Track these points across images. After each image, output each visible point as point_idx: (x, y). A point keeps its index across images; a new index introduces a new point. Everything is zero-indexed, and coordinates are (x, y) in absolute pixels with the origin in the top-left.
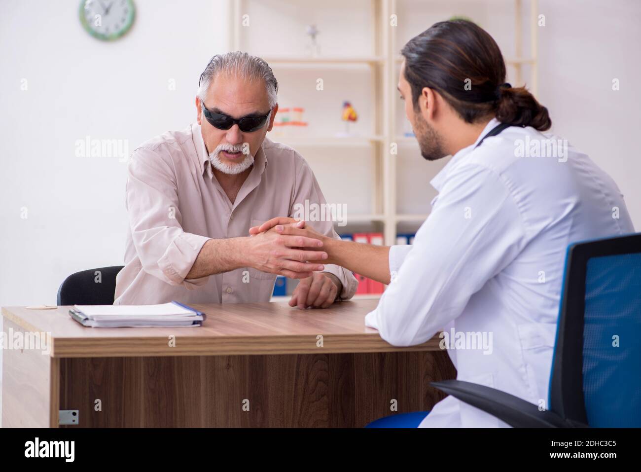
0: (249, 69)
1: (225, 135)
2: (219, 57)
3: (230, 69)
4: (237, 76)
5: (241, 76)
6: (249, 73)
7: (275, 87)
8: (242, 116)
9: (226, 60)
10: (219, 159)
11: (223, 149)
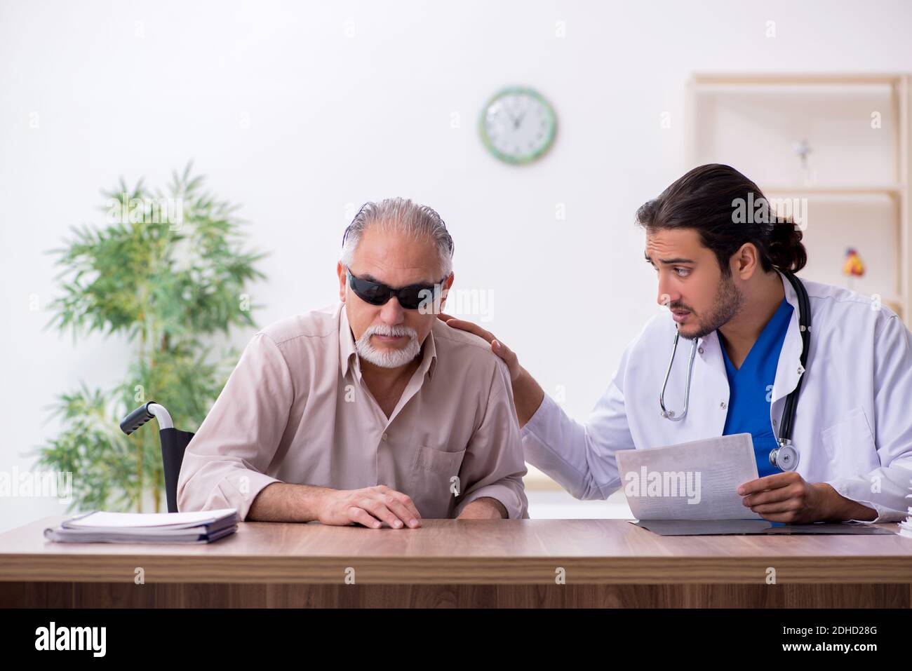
0: (413, 221)
1: (378, 313)
2: (371, 205)
3: (387, 220)
4: (398, 230)
5: (402, 230)
6: (414, 227)
7: (450, 248)
8: (404, 286)
9: (382, 209)
10: (371, 346)
11: (376, 332)
